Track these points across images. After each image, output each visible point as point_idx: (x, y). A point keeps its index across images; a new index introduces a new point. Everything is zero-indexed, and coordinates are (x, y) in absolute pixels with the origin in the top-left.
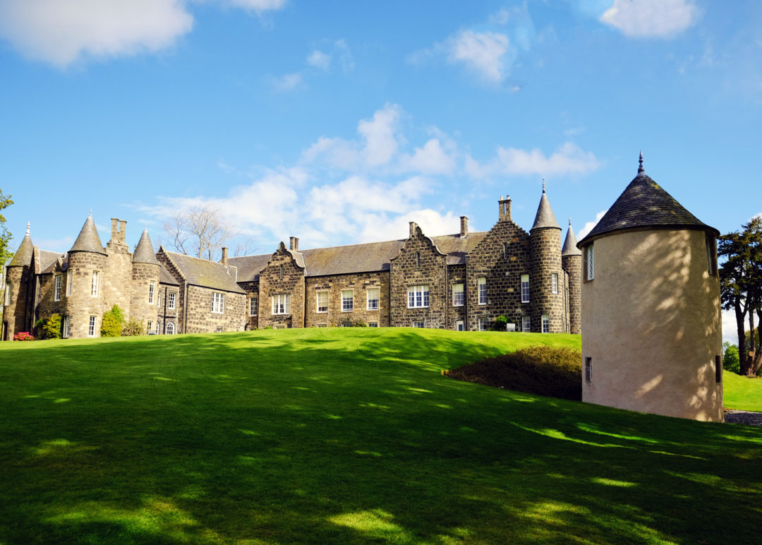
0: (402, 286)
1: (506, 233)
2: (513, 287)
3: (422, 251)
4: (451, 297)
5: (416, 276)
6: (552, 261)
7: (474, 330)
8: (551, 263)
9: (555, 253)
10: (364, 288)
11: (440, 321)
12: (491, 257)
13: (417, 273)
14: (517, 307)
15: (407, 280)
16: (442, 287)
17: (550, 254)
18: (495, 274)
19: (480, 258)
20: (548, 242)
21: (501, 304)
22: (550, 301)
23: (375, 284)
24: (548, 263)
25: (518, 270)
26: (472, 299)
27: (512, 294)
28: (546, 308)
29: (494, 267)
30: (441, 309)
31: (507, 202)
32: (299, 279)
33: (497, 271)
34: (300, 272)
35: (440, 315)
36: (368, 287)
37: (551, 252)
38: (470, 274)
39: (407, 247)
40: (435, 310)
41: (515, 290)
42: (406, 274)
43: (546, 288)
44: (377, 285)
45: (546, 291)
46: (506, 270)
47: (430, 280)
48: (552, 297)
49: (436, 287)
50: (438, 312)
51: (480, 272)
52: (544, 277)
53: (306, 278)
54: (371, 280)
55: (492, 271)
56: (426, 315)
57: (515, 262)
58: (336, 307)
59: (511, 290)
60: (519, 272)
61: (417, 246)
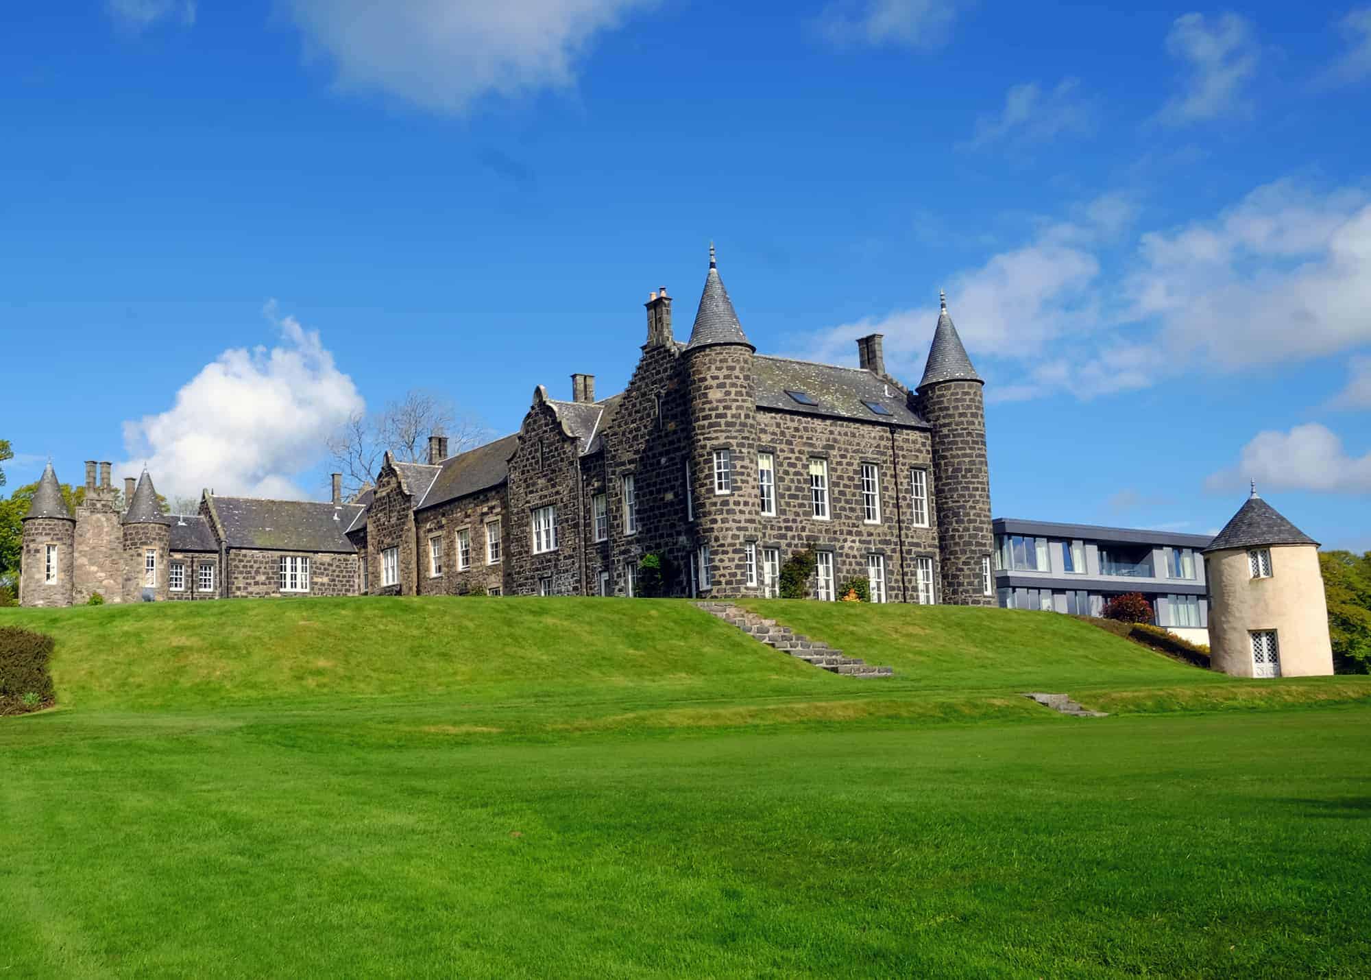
0: (523, 511)
1: (658, 373)
2: (672, 488)
3: (547, 435)
4: (589, 525)
5: (539, 487)
6: (714, 420)
7: (620, 591)
8: (711, 425)
9: (719, 401)
10: (482, 521)
11: (573, 576)
12: (637, 429)
13: (541, 482)
14: (679, 534)
15: (529, 498)
16: (574, 505)
17: (707, 406)
18: (645, 467)
19: (624, 434)
20: (704, 379)
21: (657, 529)
22: (710, 513)
23: (494, 511)
24: (703, 427)
25: (678, 449)
26: (615, 523)
27: (672, 503)
28: (705, 531)
29: (644, 451)
30: (574, 549)
31: (659, 301)
32: (407, 516)
33: (648, 456)
34: (408, 504)
35: (573, 563)
36: (487, 520)
37: (710, 402)
38: (610, 470)
39: (527, 432)
40: (566, 554)
41: (676, 495)
42: (528, 487)
43: (702, 485)
44: (497, 514)
45: (703, 490)
46: (661, 454)
47: (557, 493)
48: (715, 504)
49: (565, 507)
50: (571, 557)
51: (623, 464)
52: (697, 460)
53: (416, 513)
54: (490, 504)
55: (642, 459)
56: (556, 566)
57: (675, 432)
58: (451, 563)
59: (670, 497)
60: (679, 454)
61: (539, 428)
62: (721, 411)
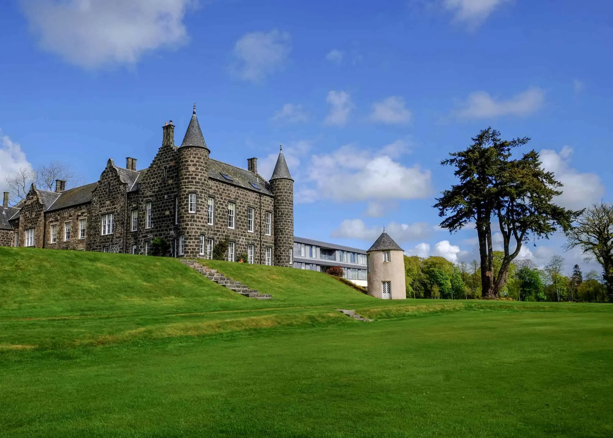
0: (98, 215)
1: (166, 158)
2: (169, 209)
3: (112, 181)
4: (129, 223)
5: (107, 205)
6: (190, 180)
7: (141, 254)
8: (189, 182)
9: (193, 172)
10: (77, 219)
11: (120, 246)
12: (155, 182)
13: (108, 202)
14: (170, 230)
15: (101, 209)
16: (122, 214)
18: (157, 199)
19: (148, 183)
20: (187, 161)
21: (160, 227)
22: (185, 221)
23: (84, 215)
24: (185, 182)
25: (173, 192)
26: (141, 223)
27: (168, 216)
28: (183, 229)
29: (157, 192)
30: (121, 234)
31: (169, 126)
32: (40, 214)
33: (159, 194)
34: (41, 209)
35: (120, 240)
36: (80, 218)
37: (189, 172)
38: (140, 199)
39: (103, 179)
40: (117, 236)
41: (170, 212)
42: (101, 204)
43: (183, 208)
45: (183, 210)
46: (165, 194)
47: (115, 208)
48: (188, 217)
49: (118, 214)
50: (119, 237)
51: (147, 197)
52: (182, 197)
53: (45, 213)
54: (82, 211)
55: (156, 195)
56: (112, 241)
57: (172, 184)
58: (61, 237)
59: (167, 213)
60: (173, 194)
61: (109, 178)
62: (194, 176)
